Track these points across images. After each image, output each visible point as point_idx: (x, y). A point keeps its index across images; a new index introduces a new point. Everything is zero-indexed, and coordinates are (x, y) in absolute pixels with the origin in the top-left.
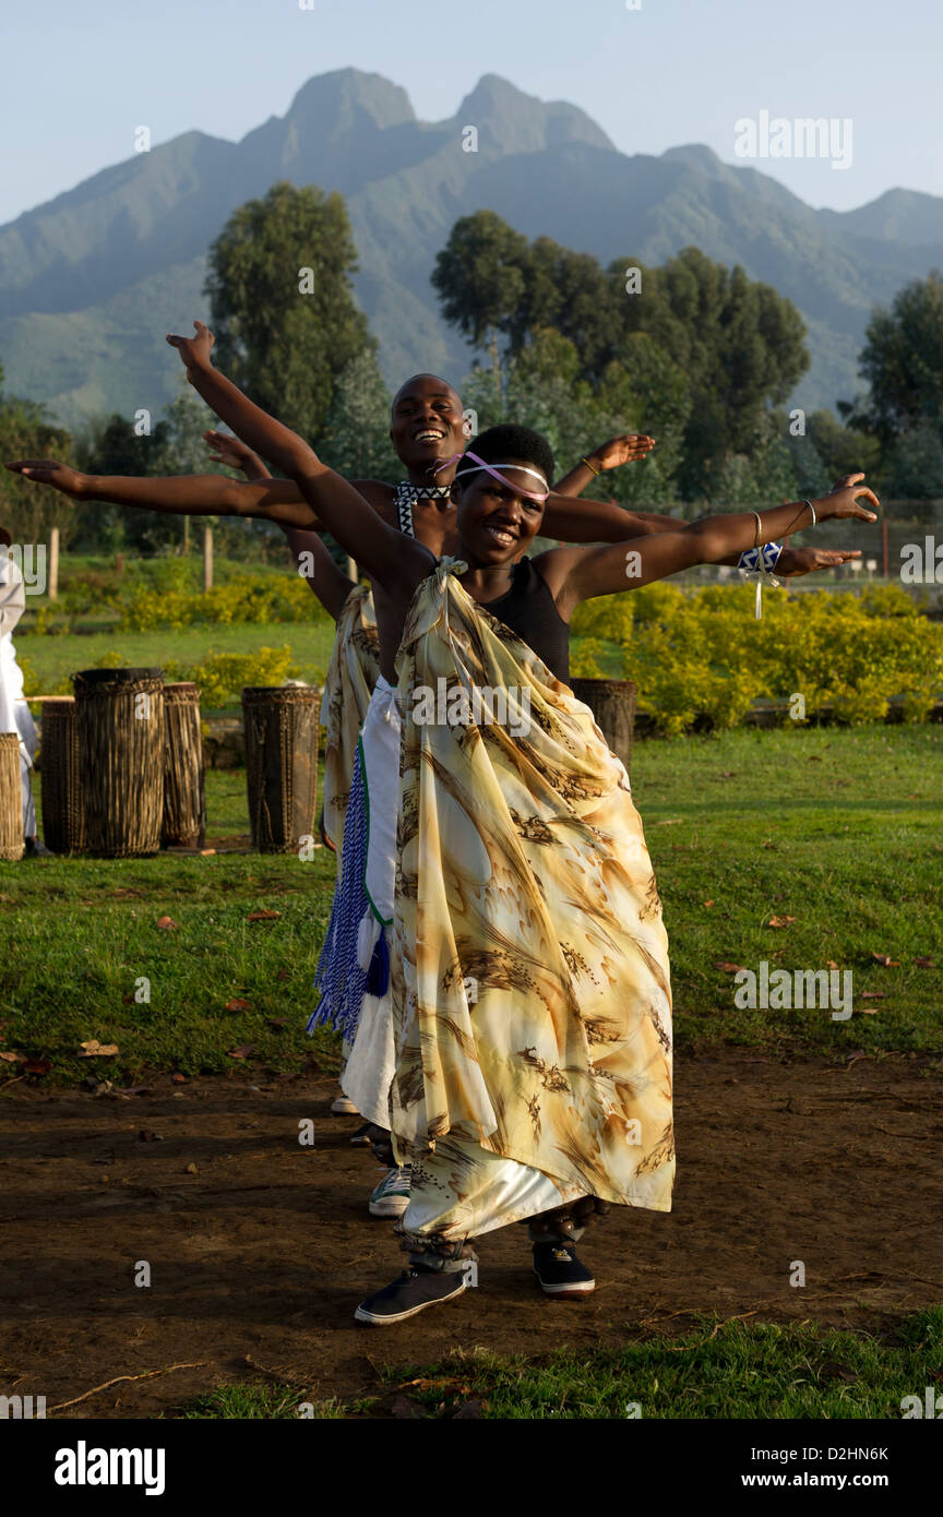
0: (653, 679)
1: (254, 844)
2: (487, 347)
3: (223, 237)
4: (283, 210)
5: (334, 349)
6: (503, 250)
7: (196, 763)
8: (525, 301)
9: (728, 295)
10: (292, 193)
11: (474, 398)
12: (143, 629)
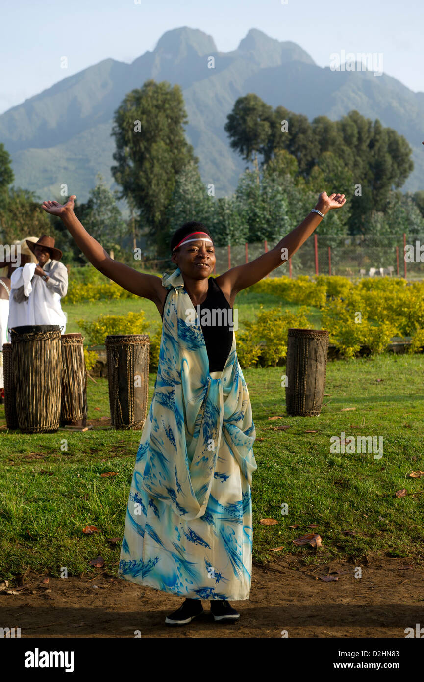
0: (337, 327)
1: (113, 424)
2: (252, 161)
3: (121, 107)
4: (150, 94)
5: (176, 162)
6: (260, 113)
7: (81, 378)
8: (271, 138)
9: (372, 134)
10: (155, 85)
11: (245, 185)
12: (74, 303)
